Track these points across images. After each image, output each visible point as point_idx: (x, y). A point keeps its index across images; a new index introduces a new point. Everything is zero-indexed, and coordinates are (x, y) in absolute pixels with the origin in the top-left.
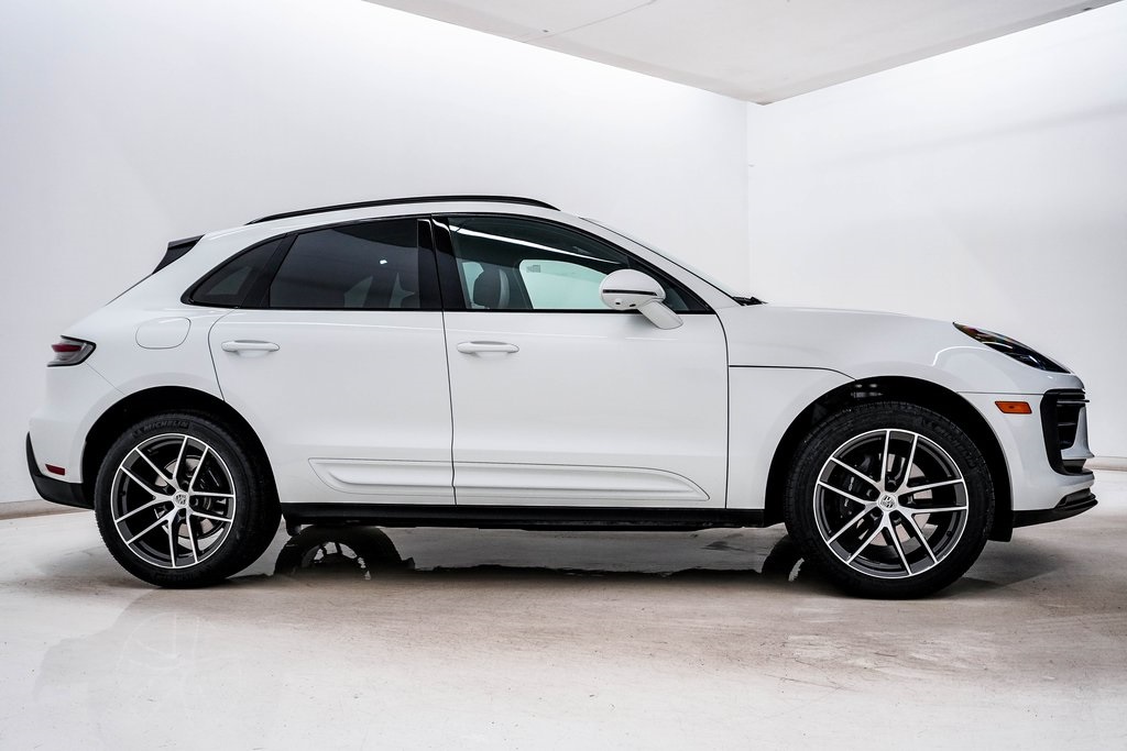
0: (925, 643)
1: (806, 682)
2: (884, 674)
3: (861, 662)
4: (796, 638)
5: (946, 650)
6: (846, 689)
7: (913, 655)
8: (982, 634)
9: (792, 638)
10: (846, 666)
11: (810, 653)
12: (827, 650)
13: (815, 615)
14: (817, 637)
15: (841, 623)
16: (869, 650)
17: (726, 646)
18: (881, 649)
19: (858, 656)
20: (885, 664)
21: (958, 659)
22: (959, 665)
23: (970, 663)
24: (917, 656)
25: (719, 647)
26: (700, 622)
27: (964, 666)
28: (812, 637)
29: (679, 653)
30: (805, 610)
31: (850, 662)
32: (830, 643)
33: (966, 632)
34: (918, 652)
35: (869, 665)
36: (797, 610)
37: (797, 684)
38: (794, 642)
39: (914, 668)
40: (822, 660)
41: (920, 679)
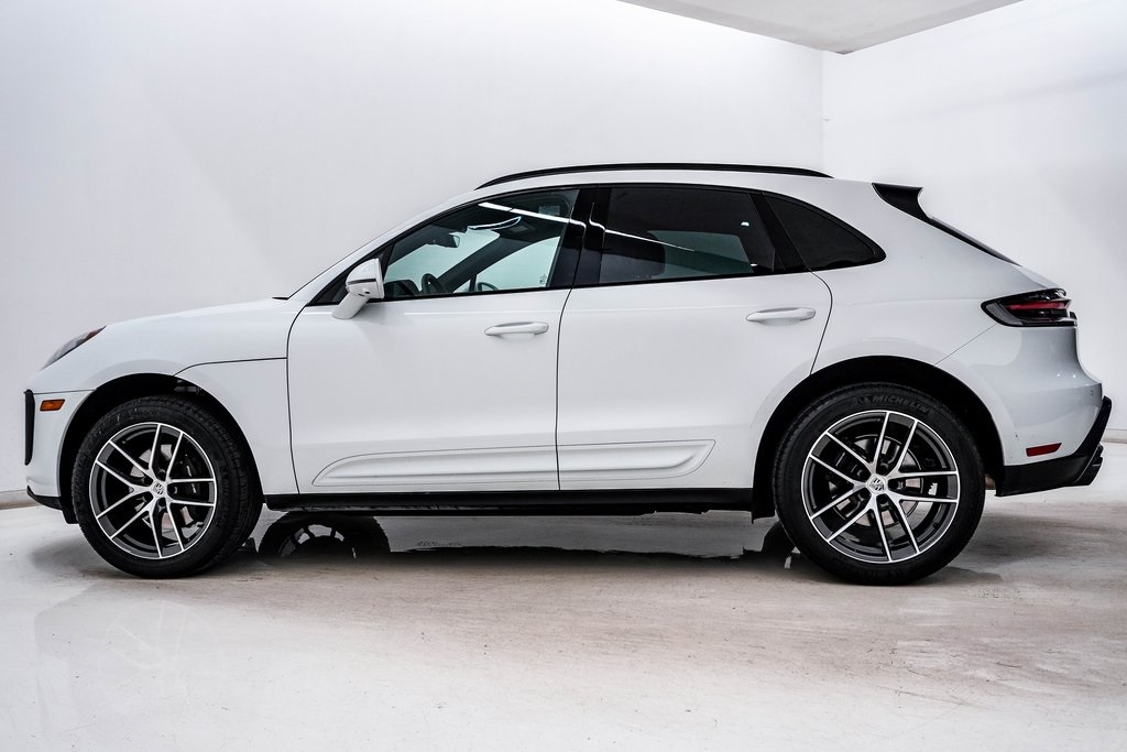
0: (1050, 652)
1: (923, 696)
2: (1010, 688)
3: (982, 673)
4: (906, 643)
5: (1075, 661)
6: (969, 705)
7: (1040, 666)
8: (1113, 642)
9: (901, 643)
10: (966, 678)
11: (922, 662)
12: (942, 661)
13: (923, 618)
14: (929, 643)
15: (953, 627)
16: (989, 660)
17: (830, 652)
18: (1002, 658)
19: (979, 666)
20: (1009, 676)
21: (1091, 672)
22: (1095, 679)
23: (1105, 676)
24: (1044, 667)
25: (822, 654)
26: (798, 624)
27: (1098, 681)
28: (923, 643)
29: (779, 660)
30: (911, 611)
31: (969, 673)
32: (943, 649)
33: (1096, 639)
34: (1044, 663)
35: (992, 677)
36: (902, 611)
37: (915, 698)
38: (903, 648)
39: (1042, 681)
40: (938, 671)
41: (1051, 695)
